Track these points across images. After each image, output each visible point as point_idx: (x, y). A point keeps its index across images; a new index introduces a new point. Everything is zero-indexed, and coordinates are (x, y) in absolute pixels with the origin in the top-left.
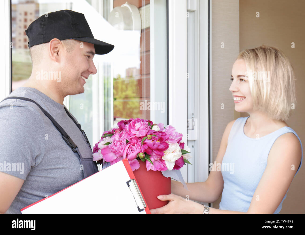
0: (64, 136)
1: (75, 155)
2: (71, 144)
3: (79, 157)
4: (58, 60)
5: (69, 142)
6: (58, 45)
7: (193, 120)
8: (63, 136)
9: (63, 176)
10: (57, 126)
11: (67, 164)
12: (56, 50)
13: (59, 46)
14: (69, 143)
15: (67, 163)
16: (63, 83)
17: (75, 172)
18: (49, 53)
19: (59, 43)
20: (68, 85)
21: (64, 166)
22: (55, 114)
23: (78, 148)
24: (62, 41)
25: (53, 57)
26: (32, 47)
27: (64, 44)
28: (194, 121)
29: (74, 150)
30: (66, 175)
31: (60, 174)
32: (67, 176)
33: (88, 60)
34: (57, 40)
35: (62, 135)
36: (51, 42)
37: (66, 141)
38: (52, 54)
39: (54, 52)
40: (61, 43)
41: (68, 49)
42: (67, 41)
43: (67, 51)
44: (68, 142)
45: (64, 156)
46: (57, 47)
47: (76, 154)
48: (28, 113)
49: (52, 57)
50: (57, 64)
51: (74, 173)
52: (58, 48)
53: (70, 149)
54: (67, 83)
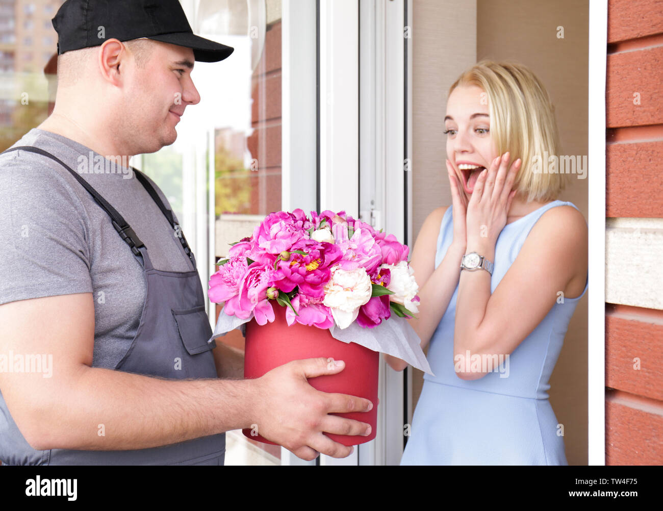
0: (117, 223)
1: (137, 261)
2: (130, 238)
3: (144, 265)
4: (118, 83)
5: (126, 234)
6: (119, 51)
7: (372, 215)
8: (114, 222)
9: (114, 303)
10: (102, 203)
11: (124, 278)
12: (115, 62)
13: (120, 54)
14: (126, 236)
15: (123, 276)
16: (128, 126)
17: (138, 296)
18: (99, 67)
19: (119, 48)
20: (139, 131)
21: (117, 282)
22: (103, 182)
23: (146, 249)
24: (125, 44)
25: (108, 76)
26: (63, 53)
27: (131, 49)
28: (374, 215)
29: (135, 251)
30: (120, 300)
31: (109, 299)
32: (121, 302)
33: (179, 79)
34: (116, 42)
35: (113, 219)
36: (105, 47)
37: (119, 232)
38: (107, 71)
39: (111, 67)
40: (124, 48)
41: (138, 58)
42: (136, 42)
43: (136, 64)
44: (124, 234)
45: (120, 262)
46: (116, 57)
47: (139, 258)
48: (46, 180)
49: (106, 77)
50: (116, 89)
51: (136, 297)
52: (118, 58)
53: (128, 248)
54: (138, 126)
